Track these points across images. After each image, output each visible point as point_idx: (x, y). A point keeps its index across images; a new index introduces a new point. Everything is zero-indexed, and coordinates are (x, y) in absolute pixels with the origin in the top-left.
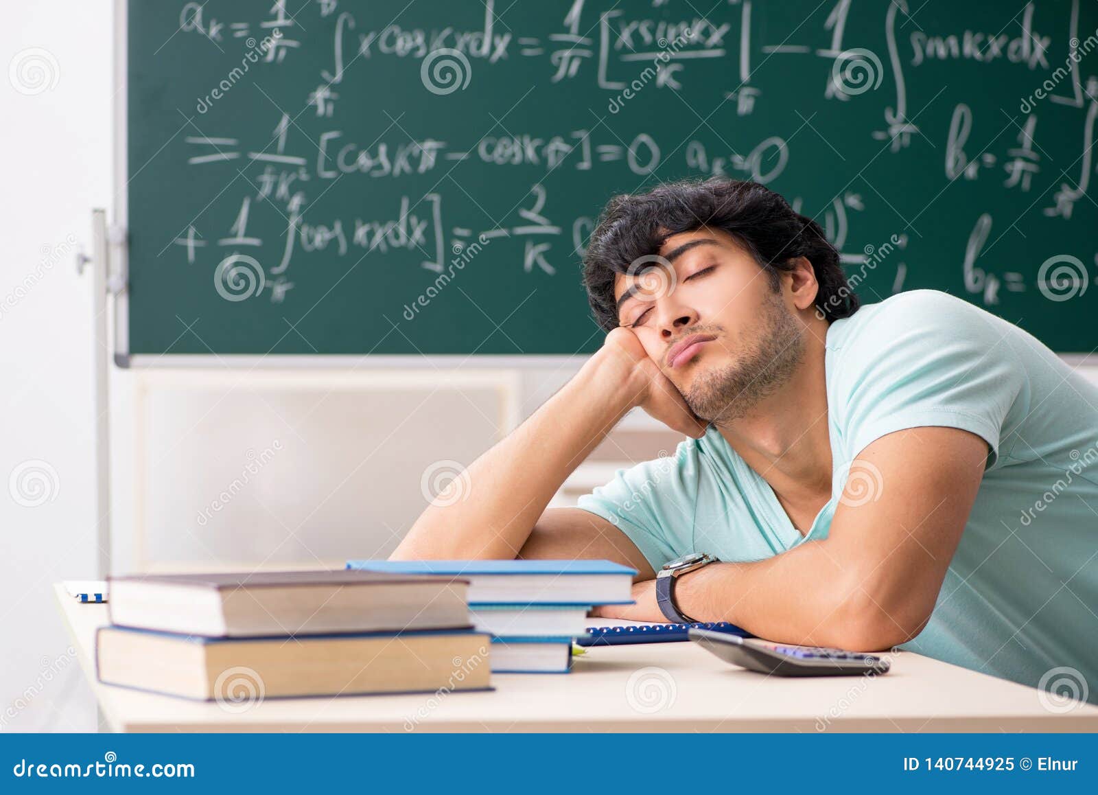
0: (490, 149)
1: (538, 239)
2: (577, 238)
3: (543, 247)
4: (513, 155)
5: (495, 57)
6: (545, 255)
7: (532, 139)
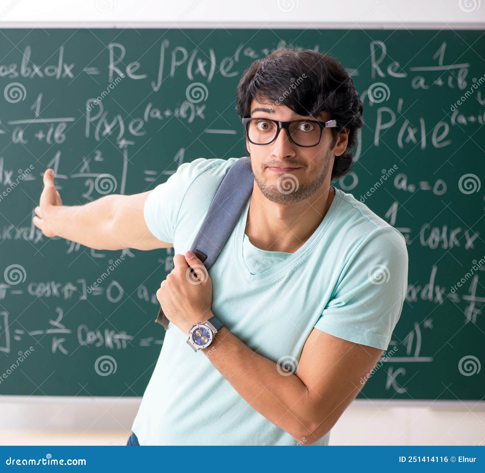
0: (34, 289)
1: (59, 336)
2: (80, 336)
3: (62, 340)
4: (46, 292)
5: (37, 240)
6: (63, 344)
7: (56, 284)
